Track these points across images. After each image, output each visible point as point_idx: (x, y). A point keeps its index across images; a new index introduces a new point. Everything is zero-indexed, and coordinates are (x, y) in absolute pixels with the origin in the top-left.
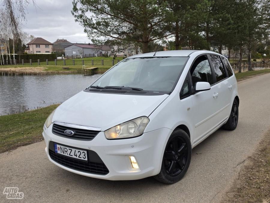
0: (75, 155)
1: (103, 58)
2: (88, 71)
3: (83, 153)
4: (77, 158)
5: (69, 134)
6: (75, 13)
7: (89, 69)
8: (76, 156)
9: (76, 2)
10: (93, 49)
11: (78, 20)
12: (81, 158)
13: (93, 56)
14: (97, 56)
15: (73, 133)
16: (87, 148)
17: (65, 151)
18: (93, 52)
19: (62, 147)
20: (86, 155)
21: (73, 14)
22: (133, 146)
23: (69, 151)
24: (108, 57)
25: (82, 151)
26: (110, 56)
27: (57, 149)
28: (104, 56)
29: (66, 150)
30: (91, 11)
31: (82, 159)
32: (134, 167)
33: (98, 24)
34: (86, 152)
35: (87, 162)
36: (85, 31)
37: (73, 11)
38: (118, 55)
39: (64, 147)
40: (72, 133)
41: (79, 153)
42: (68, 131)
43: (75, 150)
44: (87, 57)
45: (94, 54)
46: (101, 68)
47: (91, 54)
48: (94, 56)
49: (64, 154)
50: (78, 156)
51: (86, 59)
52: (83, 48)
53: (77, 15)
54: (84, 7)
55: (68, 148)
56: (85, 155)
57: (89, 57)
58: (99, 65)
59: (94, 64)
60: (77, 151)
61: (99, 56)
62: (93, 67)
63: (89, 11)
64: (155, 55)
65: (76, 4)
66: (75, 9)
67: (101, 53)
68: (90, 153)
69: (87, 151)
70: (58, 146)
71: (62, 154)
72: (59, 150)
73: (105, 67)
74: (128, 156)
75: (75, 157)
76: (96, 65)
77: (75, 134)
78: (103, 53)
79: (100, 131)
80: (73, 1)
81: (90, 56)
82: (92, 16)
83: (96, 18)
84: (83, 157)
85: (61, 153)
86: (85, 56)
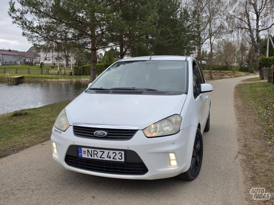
0: (107, 157)
1: (28, 66)
2: (12, 80)
3: (119, 153)
4: (111, 159)
5: (101, 135)
6: (12, 14)
7: (13, 78)
8: (110, 158)
9: (13, 3)
10: (15, 56)
11: (16, 21)
12: (116, 159)
13: (14, 64)
14: (19, 64)
15: (106, 133)
16: (126, 148)
17: (94, 154)
18: (15, 59)
19: (90, 150)
20: (123, 156)
21: (10, 15)
22: (173, 143)
23: (100, 154)
24: (33, 65)
25: (117, 152)
26: (35, 64)
27: (81, 153)
28: (28, 63)
29: (96, 152)
30: (32, 13)
31: (118, 160)
32: (171, 164)
33: (40, 28)
34: (123, 153)
35: (124, 163)
36: (24, 34)
37: (10, 11)
38: (45, 64)
39: (93, 150)
40: (104, 134)
41: (115, 154)
42: (99, 132)
43: (108, 151)
44: (7, 65)
45: (15, 62)
46: (27, 77)
47: (12, 61)
48: (16, 63)
49: (93, 158)
50: (112, 157)
51: (6, 66)
52: (2, 54)
53: (15, 16)
54: (24, 9)
55: (98, 151)
56: (121, 156)
57: (10, 65)
58: (24, 73)
59: (18, 72)
60: (111, 152)
61: (22, 64)
62: (17, 75)
63: (29, 13)
64: (150, 59)
65: (13, 5)
66: (13, 10)
67: (25, 60)
68: (129, 153)
69: (125, 151)
70: (83, 149)
71: (90, 157)
72: (84, 154)
73: (32, 76)
74: (168, 153)
75: (108, 159)
76: (21, 73)
77: (108, 135)
78: (27, 61)
79: (138, 130)
80: (10, 0)
81: (11, 63)
82: (33, 19)
83: (38, 21)
84: (119, 158)
85: (87, 157)
86: (4, 64)
